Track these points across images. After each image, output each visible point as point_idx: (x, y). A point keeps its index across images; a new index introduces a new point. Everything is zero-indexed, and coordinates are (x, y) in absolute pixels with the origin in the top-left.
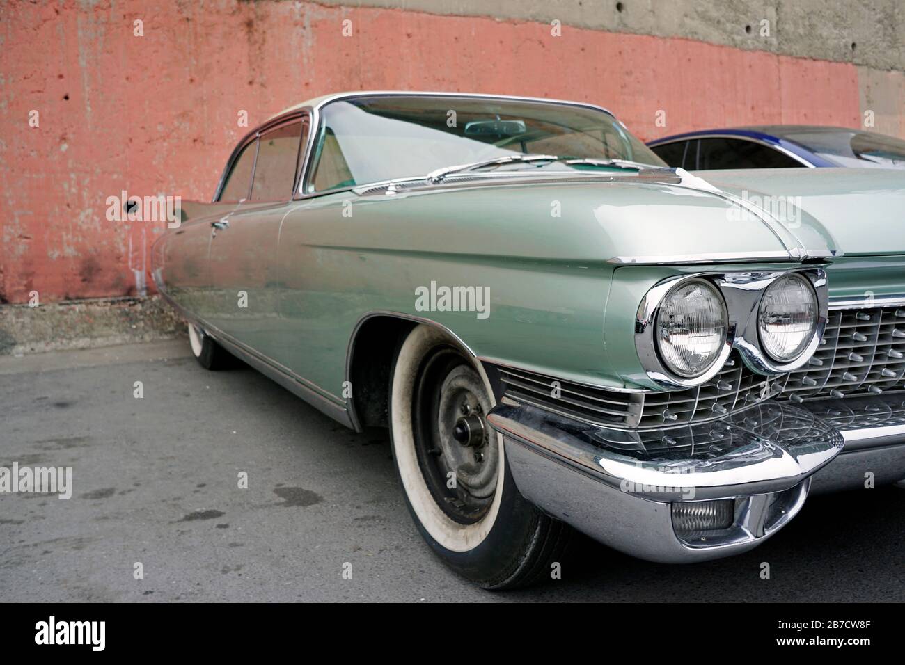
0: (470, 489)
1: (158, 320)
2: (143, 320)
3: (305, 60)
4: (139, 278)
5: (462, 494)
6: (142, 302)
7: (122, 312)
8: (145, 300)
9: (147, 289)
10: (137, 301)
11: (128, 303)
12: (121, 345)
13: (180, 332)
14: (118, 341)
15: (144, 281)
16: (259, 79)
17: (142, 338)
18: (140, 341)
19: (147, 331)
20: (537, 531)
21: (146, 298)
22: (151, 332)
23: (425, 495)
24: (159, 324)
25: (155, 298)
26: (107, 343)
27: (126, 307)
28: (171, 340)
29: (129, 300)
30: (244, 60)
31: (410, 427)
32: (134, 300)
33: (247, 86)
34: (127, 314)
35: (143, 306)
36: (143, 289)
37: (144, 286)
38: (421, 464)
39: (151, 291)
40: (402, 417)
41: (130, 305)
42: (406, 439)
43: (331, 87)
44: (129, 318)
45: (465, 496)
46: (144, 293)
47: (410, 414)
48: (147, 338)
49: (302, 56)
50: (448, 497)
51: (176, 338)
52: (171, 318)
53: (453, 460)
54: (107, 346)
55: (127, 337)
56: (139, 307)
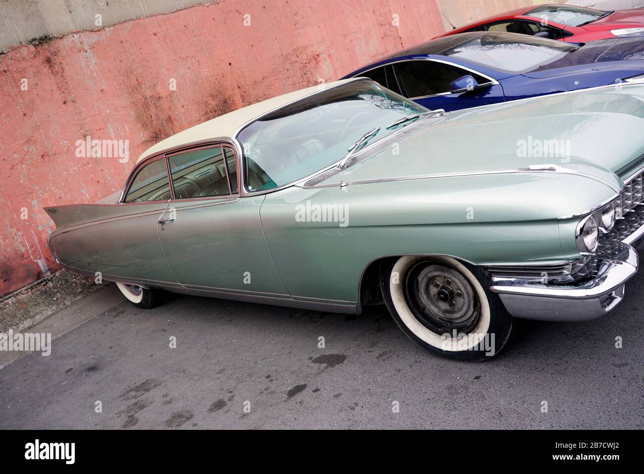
0: (452, 320)
1: (68, 288)
2: (57, 292)
3: (95, 74)
4: (42, 264)
5: (446, 324)
6: (51, 280)
7: (41, 292)
8: (52, 278)
9: (50, 270)
10: (47, 281)
11: (42, 284)
12: (53, 314)
13: (87, 290)
14: (50, 313)
15: (46, 265)
16: (69, 98)
17: (64, 304)
18: (64, 306)
19: (65, 299)
20: (511, 327)
21: (52, 276)
22: (68, 298)
23: (426, 332)
24: (70, 290)
25: (57, 274)
26: (43, 317)
27: (41, 287)
28: (84, 298)
29: (42, 282)
30: (54, 88)
31: (405, 303)
32: (45, 281)
33: (63, 106)
34: (46, 292)
35: (52, 283)
36: (47, 271)
37: (47, 268)
38: (417, 318)
39: (52, 271)
40: (399, 299)
41: (44, 285)
42: (405, 309)
43: (118, 87)
44: (48, 294)
45: (449, 324)
46: (49, 273)
47: (403, 296)
48: (68, 303)
49: (92, 72)
50: (440, 328)
51: (86, 296)
52: (75, 282)
53: (437, 310)
54: (45, 319)
55: (54, 308)
56: (50, 284)
